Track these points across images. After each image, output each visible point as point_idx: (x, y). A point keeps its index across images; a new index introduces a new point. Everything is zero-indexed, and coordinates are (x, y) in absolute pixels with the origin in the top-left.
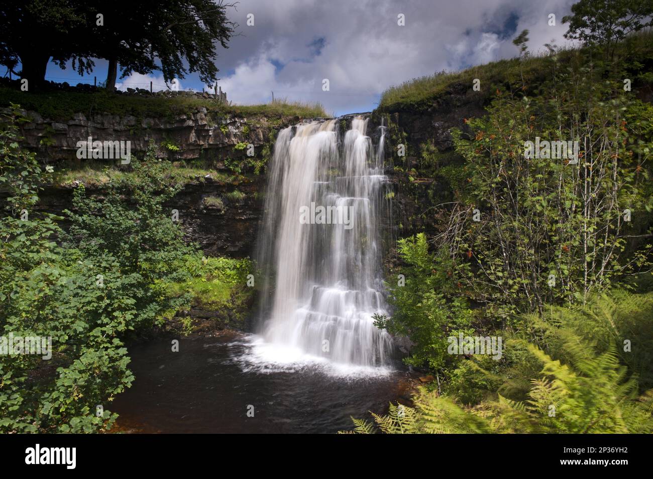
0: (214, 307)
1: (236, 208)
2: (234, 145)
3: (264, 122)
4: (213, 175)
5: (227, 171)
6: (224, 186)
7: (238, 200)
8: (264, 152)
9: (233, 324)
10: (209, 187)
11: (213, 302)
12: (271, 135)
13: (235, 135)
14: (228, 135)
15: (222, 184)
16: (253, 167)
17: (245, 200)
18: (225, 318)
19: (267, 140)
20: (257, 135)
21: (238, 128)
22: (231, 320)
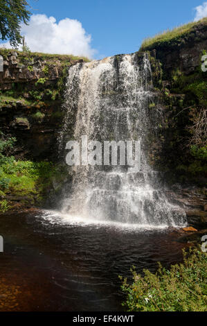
0: (23, 193)
1: (38, 124)
2: (37, 80)
3: (59, 63)
4: (22, 101)
5: (31, 99)
6: (30, 109)
7: (40, 119)
8: (59, 83)
9: (37, 205)
10: (19, 110)
11: (23, 190)
12: (64, 71)
13: (38, 73)
14: (33, 73)
15: (28, 107)
16: (51, 95)
17: (44, 118)
18: (31, 200)
19: (61, 74)
20: (54, 72)
21: (40, 67)
22: (36, 201)
